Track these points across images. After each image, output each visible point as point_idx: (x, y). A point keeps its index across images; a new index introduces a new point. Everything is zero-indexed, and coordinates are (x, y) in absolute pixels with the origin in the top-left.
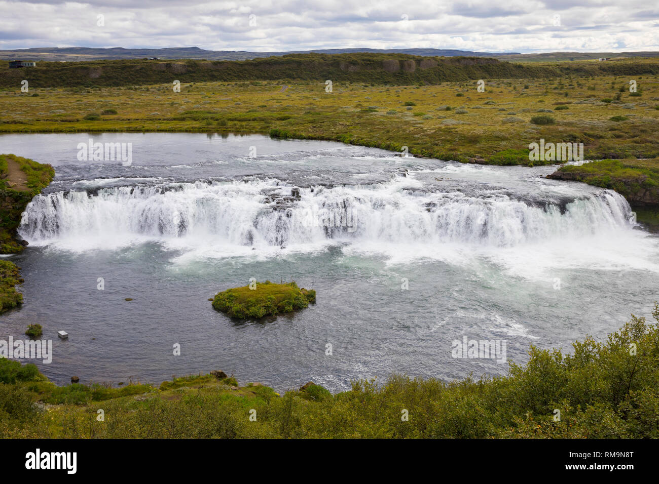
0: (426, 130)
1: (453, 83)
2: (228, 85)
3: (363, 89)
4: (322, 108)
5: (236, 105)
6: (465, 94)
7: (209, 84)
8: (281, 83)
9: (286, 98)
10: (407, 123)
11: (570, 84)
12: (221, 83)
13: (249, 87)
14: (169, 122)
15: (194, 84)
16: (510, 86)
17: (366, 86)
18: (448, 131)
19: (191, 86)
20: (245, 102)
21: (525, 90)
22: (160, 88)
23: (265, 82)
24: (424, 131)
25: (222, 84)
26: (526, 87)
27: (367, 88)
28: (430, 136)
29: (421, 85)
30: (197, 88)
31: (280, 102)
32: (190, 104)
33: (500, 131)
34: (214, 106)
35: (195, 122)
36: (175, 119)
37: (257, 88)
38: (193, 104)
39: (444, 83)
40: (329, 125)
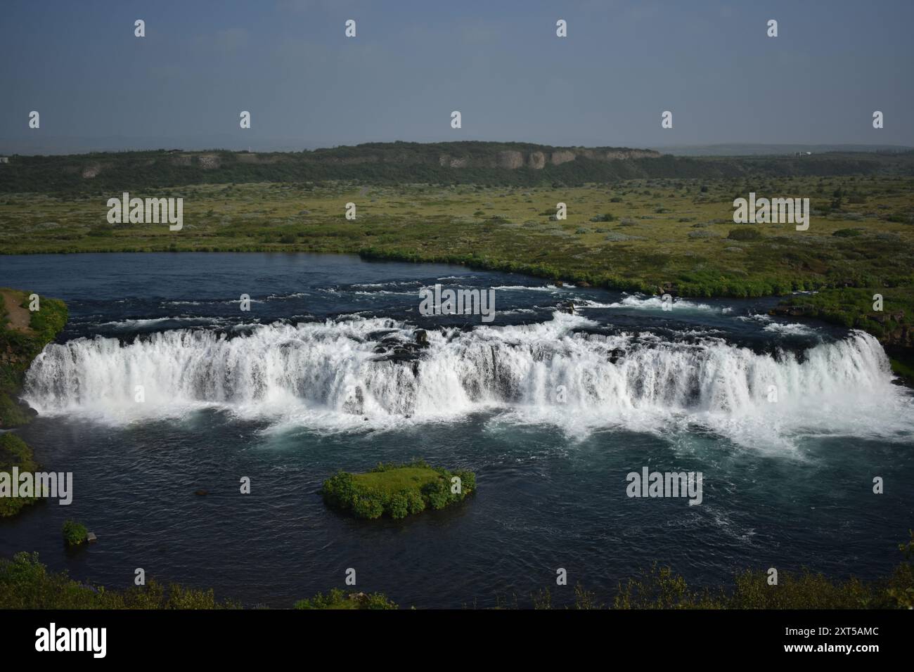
0: (589, 249)
1: (600, 184)
2: (283, 186)
3: (476, 192)
4: (428, 217)
5: (300, 214)
6: (623, 198)
7: (255, 185)
8: (358, 183)
9: (370, 204)
10: (556, 238)
11: (762, 185)
12: (272, 184)
13: (313, 190)
14: (210, 238)
15: (234, 185)
16: (681, 188)
17: (480, 188)
18: (619, 249)
19: (230, 187)
20: (313, 210)
21: (704, 194)
22: (185, 191)
23: (335, 183)
24: (586, 250)
25: (273, 186)
26: (704, 190)
27: (480, 191)
28: (596, 257)
29: (555, 186)
30: (239, 190)
31: (365, 210)
32: (235, 213)
33: (692, 249)
34: (270, 215)
35: (248, 239)
36: (218, 234)
37: (325, 190)
38: (239, 213)
39: (588, 184)
40: (446, 243)
